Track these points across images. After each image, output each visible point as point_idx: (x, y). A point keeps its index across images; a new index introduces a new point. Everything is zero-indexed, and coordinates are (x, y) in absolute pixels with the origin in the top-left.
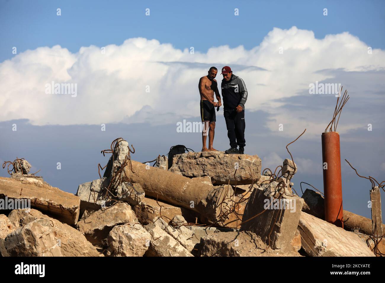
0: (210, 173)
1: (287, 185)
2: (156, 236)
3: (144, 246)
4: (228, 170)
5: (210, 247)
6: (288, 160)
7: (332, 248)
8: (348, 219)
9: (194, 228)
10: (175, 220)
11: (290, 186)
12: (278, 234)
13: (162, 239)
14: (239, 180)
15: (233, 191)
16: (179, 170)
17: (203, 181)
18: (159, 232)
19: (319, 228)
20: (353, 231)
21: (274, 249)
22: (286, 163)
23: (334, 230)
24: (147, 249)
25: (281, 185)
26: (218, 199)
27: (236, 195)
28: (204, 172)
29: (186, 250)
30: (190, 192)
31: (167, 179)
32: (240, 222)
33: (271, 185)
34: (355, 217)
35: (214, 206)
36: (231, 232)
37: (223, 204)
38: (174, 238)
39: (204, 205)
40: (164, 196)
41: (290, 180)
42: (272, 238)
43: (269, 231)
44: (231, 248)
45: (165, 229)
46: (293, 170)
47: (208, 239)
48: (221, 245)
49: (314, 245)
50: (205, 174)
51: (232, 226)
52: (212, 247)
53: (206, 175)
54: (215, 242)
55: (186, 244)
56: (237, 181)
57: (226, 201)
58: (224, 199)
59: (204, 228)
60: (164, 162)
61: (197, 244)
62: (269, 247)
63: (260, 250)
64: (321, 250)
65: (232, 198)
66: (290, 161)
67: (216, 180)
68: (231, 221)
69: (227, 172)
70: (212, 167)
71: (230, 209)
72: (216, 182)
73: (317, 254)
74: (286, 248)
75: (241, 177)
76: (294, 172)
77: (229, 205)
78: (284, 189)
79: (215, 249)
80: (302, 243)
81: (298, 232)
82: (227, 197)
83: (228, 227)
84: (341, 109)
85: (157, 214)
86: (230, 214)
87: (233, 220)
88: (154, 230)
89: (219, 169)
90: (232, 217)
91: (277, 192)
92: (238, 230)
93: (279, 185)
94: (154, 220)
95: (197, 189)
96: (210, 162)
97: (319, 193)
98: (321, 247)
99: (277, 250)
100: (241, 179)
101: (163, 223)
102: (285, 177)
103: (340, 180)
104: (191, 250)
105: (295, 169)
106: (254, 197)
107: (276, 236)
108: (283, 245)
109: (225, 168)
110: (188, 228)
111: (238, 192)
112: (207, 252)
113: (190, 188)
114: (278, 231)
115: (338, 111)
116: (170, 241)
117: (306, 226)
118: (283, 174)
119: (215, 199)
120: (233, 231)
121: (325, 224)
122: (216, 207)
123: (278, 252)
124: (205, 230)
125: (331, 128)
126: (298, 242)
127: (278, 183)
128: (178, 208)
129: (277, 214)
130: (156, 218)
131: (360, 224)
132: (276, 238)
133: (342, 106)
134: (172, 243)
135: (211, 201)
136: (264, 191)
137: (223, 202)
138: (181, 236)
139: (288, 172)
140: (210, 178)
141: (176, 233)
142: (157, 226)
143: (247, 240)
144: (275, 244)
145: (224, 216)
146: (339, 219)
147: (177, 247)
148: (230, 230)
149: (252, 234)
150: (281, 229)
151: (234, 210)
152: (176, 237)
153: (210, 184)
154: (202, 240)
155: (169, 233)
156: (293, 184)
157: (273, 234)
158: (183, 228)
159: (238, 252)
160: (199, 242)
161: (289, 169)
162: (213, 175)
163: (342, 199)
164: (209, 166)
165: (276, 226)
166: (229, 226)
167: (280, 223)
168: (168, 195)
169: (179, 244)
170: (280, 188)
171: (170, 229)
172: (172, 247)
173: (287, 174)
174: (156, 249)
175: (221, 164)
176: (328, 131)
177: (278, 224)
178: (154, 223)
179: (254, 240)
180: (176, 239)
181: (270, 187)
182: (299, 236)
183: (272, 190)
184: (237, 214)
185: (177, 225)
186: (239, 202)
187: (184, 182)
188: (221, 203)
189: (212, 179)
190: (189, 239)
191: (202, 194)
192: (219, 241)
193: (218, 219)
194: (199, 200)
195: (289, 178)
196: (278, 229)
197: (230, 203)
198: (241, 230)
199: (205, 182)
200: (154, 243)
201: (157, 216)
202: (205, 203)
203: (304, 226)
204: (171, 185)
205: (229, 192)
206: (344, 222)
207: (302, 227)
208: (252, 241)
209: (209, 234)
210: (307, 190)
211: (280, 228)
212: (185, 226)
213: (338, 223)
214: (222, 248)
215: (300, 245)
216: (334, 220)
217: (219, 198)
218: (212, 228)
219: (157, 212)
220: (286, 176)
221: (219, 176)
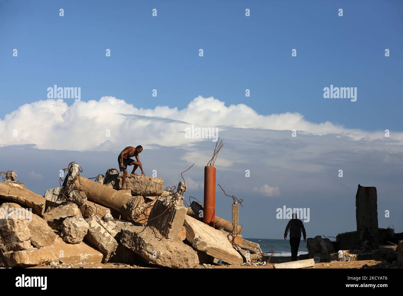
0: (130, 188)
1: (180, 198)
2: (92, 226)
3: (85, 232)
4: (142, 186)
5: (127, 235)
6: (182, 182)
7: (205, 240)
8: (218, 221)
9: (118, 222)
10: (106, 216)
11: (182, 199)
12: (170, 229)
13: (96, 228)
14: (149, 193)
15: (144, 200)
16: (111, 185)
17: (126, 192)
18: (94, 223)
19: (198, 227)
20: (220, 229)
21: (167, 239)
22: (180, 184)
23: (207, 229)
24: (86, 233)
25: (174, 198)
26: (134, 205)
27: (146, 203)
28: (127, 187)
29: (111, 236)
30: (116, 199)
31: (103, 190)
32: (147, 220)
33: (168, 198)
34: (222, 221)
35: (131, 209)
36: (140, 227)
37: (137, 208)
38: (104, 228)
39: (125, 208)
40: (100, 200)
41: (182, 195)
42: (166, 232)
43: (164, 227)
44: (140, 236)
45: (99, 222)
46: (185, 189)
47: (126, 230)
48: (133, 234)
49: (194, 237)
50: (128, 188)
51: (142, 223)
52: (128, 235)
53: (128, 189)
54: (130, 232)
55: (111, 232)
56: (147, 194)
57: (139, 206)
58: (137, 205)
59: (124, 223)
60: (102, 179)
61: (119, 233)
62: (164, 237)
63: (158, 239)
64: (198, 241)
65: (143, 205)
66: (183, 183)
67: (134, 192)
69: (142, 188)
70: (132, 184)
71: (142, 212)
72: (134, 194)
73: (195, 243)
74: (174, 239)
75: (150, 191)
76: (185, 190)
77: (141, 209)
78: (176, 201)
79: (130, 236)
80: (187, 236)
81: (185, 228)
82: (139, 204)
83: (140, 223)
84: (218, 152)
85: (95, 212)
86: (141, 215)
87: (143, 218)
88: (91, 222)
89: (137, 186)
90: (142, 217)
91: (171, 203)
92: (146, 225)
93: (172, 198)
94: (92, 216)
95: (121, 197)
96: (131, 180)
97: (201, 204)
98: (198, 239)
99: (168, 239)
100: (150, 193)
101: (97, 218)
102: (179, 193)
103: (214, 197)
104: (114, 236)
105: (186, 189)
106: (157, 205)
107: (169, 231)
108: (172, 237)
109: (141, 185)
110: (114, 222)
111: (147, 200)
112: (125, 238)
113: (117, 196)
114: (170, 228)
115: (216, 153)
116: (101, 229)
117: (190, 225)
118: (178, 191)
119: (132, 205)
120: (142, 225)
121: (202, 224)
122: (132, 210)
123: (169, 241)
124: (125, 224)
125: (211, 164)
126: (184, 235)
127: (172, 197)
128: (108, 209)
129: (170, 217)
130: (94, 214)
131: (225, 225)
132: (169, 232)
133: (219, 150)
134: (103, 231)
135: (130, 206)
136: (163, 202)
137: (137, 207)
138: (108, 227)
139: (181, 190)
140: (130, 191)
141: (105, 225)
142: (93, 220)
143: (150, 232)
144: (167, 235)
145: (137, 216)
146: (212, 222)
147: (105, 234)
148: (141, 225)
149: (154, 228)
150: (172, 226)
151: (143, 213)
152: (105, 227)
153: (130, 195)
154: (122, 230)
155: (101, 225)
156: (184, 198)
157: (167, 229)
158: (110, 222)
159: (144, 240)
160: (120, 232)
161: (182, 188)
162: (133, 189)
163: (214, 209)
164: (130, 184)
165: (169, 224)
166: (141, 222)
167: (172, 223)
168: (102, 200)
169: (107, 232)
170: (173, 200)
171: (102, 222)
172: (102, 233)
173: (180, 191)
174: (92, 234)
175: (138, 183)
176: (209, 165)
177: (170, 223)
178: (92, 218)
179: (155, 232)
180: (105, 228)
181: (167, 199)
182: (185, 231)
183: (168, 201)
184: (145, 215)
185: (107, 220)
186: (147, 208)
187: (113, 192)
188: (136, 208)
189: (132, 191)
190: (113, 229)
191: (124, 201)
192: (133, 231)
193: (133, 217)
194: (122, 205)
195: (182, 194)
196: (170, 226)
197: (142, 208)
198: (147, 226)
199: (127, 193)
200: (91, 230)
201: (94, 213)
202: (125, 207)
203: (189, 225)
204: (104, 194)
205: (142, 200)
206: (215, 223)
207: (187, 225)
208: (154, 233)
209: (126, 227)
210: (193, 202)
211: (171, 225)
212: (112, 221)
213: (211, 224)
214: (134, 236)
215: (185, 237)
216: (209, 222)
217: (135, 205)
218: (129, 223)
219: (95, 211)
220: (180, 193)
221: (136, 190)
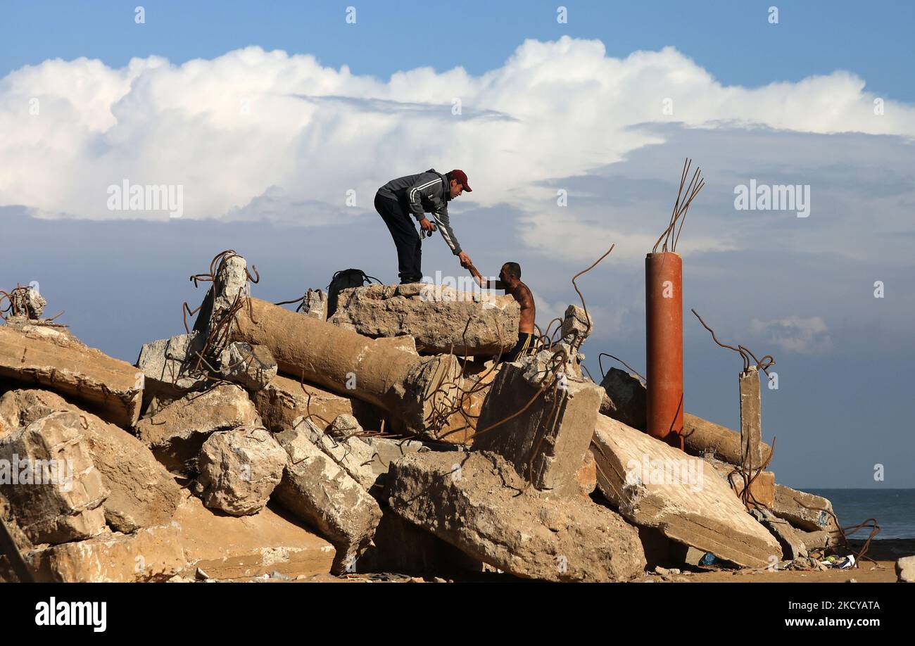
0: (413, 329)
1: (572, 358)
2: (298, 455)
3: (273, 475)
4: (452, 323)
5: (408, 481)
6: (576, 307)
7: (659, 490)
8: (693, 430)
9: (377, 441)
10: (339, 425)
11: (578, 361)
12: (550, 458)
13: (309, 462)
14: (472, 344)
15: (459, 368)
16: (351, 321)
17: (399, 345)
18: (304, 448)
19: (635, 450)
20: (703, 456)
21: (540, 489)
22: (570, 313)
23: (664, 453)
24: (279, 480)
25: (559, 358)
26: (428, 383)
27: (465, 377)
28: (401, 328)
29: (358, 485)
30: (370, 368)
31: (325, 338)
32: (472, 432)
33: (539, 358)
34: (707, 429)
35: (419, 397)
36: (452, 453)
37: (438, 393)
38: (335, 460)
39: (398, 396)
40: (317, 373)
41: (578, 348)
42: (536, 467)
43: (531, 451)
44: (453, 485)
45: (318, 443)
46: (585, 329)
47: (405, 464)
48: (430, 479)
49: (623, 482)
50: (404, 330)
51: (456, 440)
52: (413, 482)
53: (405, 334)
54: (419, 471)
55: (360, 473)
56: (469, 347)
57: (445, 388)
58: (440, 384)
59: (398, 442)
60: (318, 303)
61: (382, 475)
62: (530, 485)
63: (511, 490)
64: (636, 493)
65: (457, 382)
66: (579, 309)
67: (425, 345)
68: (454, 429)
69: (449, 328)
70: (417, 317)
71: (453, 404)
72: (426, 348)
73: (628, 502)
74: (565, 488)
75: (477, 339)
76: (586, 332)
77: (450, 397)
78: (565, 366)
79: (420, 485)
80: (598, 478)
81: (591, 455)
82: (446, 380)
83: (447, 443)
84: (687, 205)
85: (301, 410)
86: (451, 416)
87: (458, 427)
88: (294, 443)
89: (433, 322)
90: (455, 421)
91: (550, 373)
92: (468, 447)
93: (554, 359)
94: (295, 423)
95: (385, 361)
96: (414, 305)
97: (637, 377)
98: (635, 487)
99: (546, 491)
100: (478, 344)
101: (312, 430)
102: (567, 342)
103: (680, 351)
104: (369, 487)
105: (589, 327)
106: (503, 381)
107: (545, 463)
108: (558, 482)
109: (445, 319)
110: (365, 442)
112: (403, 492)
113: (371, 358)
114: (550, 453)
115: (680, 208)
116: (327, 466)
117: (607, 444)
118: (564, 336)
119: (421, 383)
120: (456, 449)
121: (646, 440)
122: (423, 399)
123: (547, 495)
124: (400, 445)
125: (665, 245)
126: (589, 477)
127: (553, 354)
128: (345, 399)
129: (549, 418)
130: (300, 418)
131: (716, 441)
132: (545, 467)
133: (690, 200)
134: (331, 470)
135: (415, 387)
136: (523, 370)
137: (438, 390)
138: (349, 456)
139: (575, 332)
140: (413, 339)
141: (339, 451)
142: (299, 435)
143: (485, 470)
144: (542, 478)
145: (441, 418)
146: (675, 431)
147: (340, 480)
148: (451, 447)
149: (496, 456)
150: (555, 448)
151: (459, 408)
152: (339, 459)
153: (414, 352)
154: (392, 466)
155: (324, 451)
156: (583, 357)
157: (539, 458)
158: (353, 441)
159: (465, 494)
160: (386, 471)
161: (577, 325)
162: (420, 333)
163: (682, 390)
164: (411, 315)
165: (545, 441)
166: (450, 438)
167: (555, 436)
168: (326, 373)
169: (346, 474)
170: (556, 364)
171: (328, 442)
172: (330, 478)
173: (572, 336)
174: (298, 482)
175: (437, 312)
176: (659, 250)
177: (549, 438)
178: (294, 429)
179: (500, 469)
180: (338, 463)
181: (535, 361)
182: (592, 463)
183: (541, 368)
184: (465, 415)
185: (343, 435)
186: (472, 391)
187: (358, 345)
188: (435, 392)
189: (418, 341)
190: (366, 463)
191: (395, 373)
192: (428, 469)
193: (427, 424)
194: (389, 385)
195: (577, 343)
196: (549, 449)
197: (452, 393)
198: (473, 449)
199: (403, 348)
200: (294, 469)
201: (301, 414)
202: (401, 390)
203: (604, 444)
204: (331, 352)
205: (452, 369)
206: (685, 437)
207: (598, 446)
208: (496, 471)
209: (407, 455)
210: (612, 369)
211: (553, 446)
212: (358, 436)
213: (673, 440)
214: (433, 484)
215: (594, 482)
216: (664, 433)
217: (431, 382)
218: (413, 442)
219: (302, 407)
220: (570, 340)
221: (432, 337)
